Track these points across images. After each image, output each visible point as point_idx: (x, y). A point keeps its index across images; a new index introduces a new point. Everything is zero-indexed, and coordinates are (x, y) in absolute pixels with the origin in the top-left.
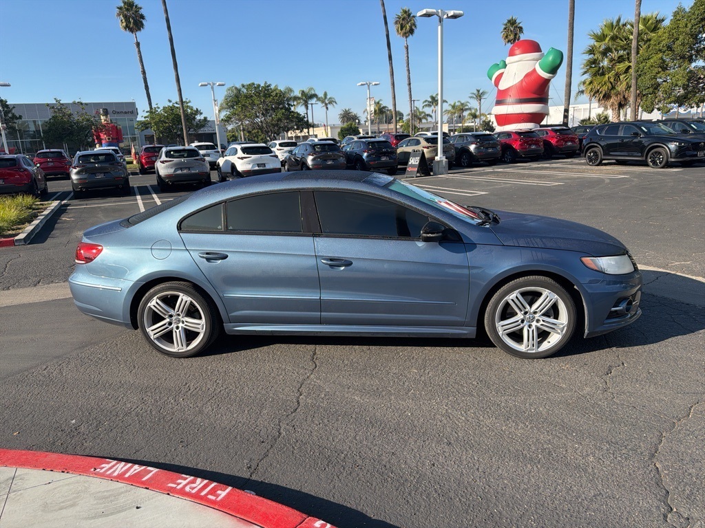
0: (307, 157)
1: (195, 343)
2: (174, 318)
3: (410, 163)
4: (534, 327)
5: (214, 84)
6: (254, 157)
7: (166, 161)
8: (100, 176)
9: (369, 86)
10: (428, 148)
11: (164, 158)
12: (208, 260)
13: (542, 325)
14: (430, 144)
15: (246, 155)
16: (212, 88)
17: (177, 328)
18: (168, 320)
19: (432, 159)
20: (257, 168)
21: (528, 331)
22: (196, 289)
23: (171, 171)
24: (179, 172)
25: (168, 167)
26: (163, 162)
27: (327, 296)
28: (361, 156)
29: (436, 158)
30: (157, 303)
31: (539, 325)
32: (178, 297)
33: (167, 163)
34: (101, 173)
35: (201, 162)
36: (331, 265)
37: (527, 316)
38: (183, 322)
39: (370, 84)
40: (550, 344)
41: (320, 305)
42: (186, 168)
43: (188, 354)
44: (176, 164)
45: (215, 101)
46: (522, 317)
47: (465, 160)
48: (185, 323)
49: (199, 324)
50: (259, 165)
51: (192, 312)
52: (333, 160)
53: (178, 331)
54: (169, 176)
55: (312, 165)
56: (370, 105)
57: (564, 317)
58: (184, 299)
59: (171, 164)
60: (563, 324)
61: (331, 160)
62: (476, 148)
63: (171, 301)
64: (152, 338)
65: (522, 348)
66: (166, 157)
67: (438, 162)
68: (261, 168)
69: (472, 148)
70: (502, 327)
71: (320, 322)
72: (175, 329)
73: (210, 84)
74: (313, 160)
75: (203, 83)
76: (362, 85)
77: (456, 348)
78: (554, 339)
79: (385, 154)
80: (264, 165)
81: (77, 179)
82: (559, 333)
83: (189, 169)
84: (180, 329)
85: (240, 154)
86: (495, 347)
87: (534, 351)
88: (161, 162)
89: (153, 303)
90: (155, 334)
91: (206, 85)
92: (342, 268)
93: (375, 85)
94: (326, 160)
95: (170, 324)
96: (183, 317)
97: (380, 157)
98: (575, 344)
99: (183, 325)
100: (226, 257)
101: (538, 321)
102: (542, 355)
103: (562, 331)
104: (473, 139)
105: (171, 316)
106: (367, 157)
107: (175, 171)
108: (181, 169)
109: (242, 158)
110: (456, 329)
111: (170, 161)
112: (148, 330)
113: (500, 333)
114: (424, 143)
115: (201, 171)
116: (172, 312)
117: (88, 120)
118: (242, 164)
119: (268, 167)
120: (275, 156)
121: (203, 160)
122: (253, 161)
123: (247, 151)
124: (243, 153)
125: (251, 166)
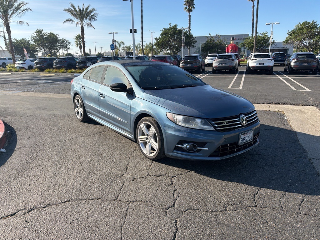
1: (82, 117)
6: (258, 59)
7: (217, 60)
8: (189, 65)
15: (255, 59)
16: (272, 25)
18: (78, 108)
20: (259, 65)
22: (81, 98)
23: (217, 64)
24: (221, 65)
25: (216, 63)
26: (215, 60)
30: (76, 101)
32: (79, 100)
35: (231, 61)
37: (149, 136)
41: (99, 112)
42: (224, 63)
43: (81, 120)
44: (219, 62)
45: (272, 32)
50: (260, 64)
52: (308, 63)
54: (216, 67)
55: (294, 65)
65: (145, 151)
66: (218, 58)
68: (261, 65)
74: (295, 62)
75: (268, 23)
80: (263, 64)
81: (181, 66)
83: (225, 64)
87: (148, 155)
94: (303, 63)
100: (85, 88)
107: (218, 65)
108: (222, 64)
109: (252, 60)
112: (75, 110)
115: (230, 65)
117: (219, 42)
118: (252, 63)
119: (265, 65)
120: (271, 59)
121: (233, 60)
122: (257, 61)
123: (256, 56)
124: (254, 57)
125: (256, 64)
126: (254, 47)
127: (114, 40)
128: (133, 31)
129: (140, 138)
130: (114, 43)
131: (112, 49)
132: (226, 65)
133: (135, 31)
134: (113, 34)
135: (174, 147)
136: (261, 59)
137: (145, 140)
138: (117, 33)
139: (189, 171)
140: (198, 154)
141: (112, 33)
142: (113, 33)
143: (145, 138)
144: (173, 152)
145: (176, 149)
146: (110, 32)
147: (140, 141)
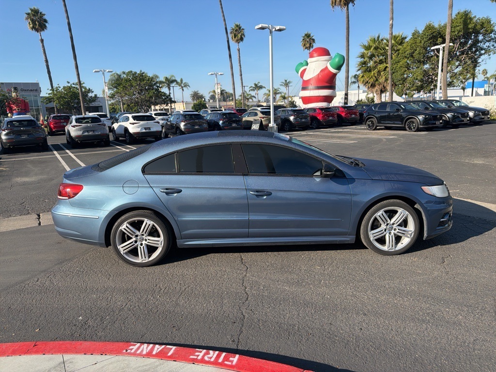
0: (180, 123)
1: (155, 255)
2: (139, 237)
3: (252, 128)
4: (392, 234)
5: (105, 71)
6: (142, 122)
7: (76, 126)
8: (24, 137)
9: (216, 75)
10: (263, 118)
11: (74, 123)
12: (167, 194)
13: (398, 232)
14: (264, 116)
15: (136, 122)
16: (103, 74)
17: (141, 244)
18: (134, 239)
19: (267, 125)
20: (144, 131)
21: (389, 236)
22: (157, 215)
23: (80, 133)
24: (86, 134)
26: (74, 126)
27: (254, 217)
28: (218, 123)
29: (270, 125)
30: (127, 226)
31: (396, 232)
32: (143, 222)
33: (77, 127)
34: (25, 134)
35: (103, 126)
36: (256, 195)
37: (388, 227)
38: (146, 240)
39: (217, 74)
40: (403, 245)
41: (249, 224)
42: (91, 131)
43: (150, 263)
44: (83, 128)
46: (385, 227)
47: (287, 126)
48: (148, 241)
49: (159, 241)
50: (145, 129)
51: (153, 233)
52: (199, 125)
53: (142, 247)
54: (78, 137)
55: (184, 129)
56: (218, 88)
57: (411, 226)
58: (148, 223)
59: (80, 128)
60: (411, 231)
61: (197, 125)
62: (294, 119)
63: (137, 225)
64: (122, 253)
65: (385, 248)
66: (76, 122)
67: (271, 127)
68: (147, 131)
69: (292, 118)
70: (373, 235)
71: (248, 236)
72: (139, 246)
73: (102, 71)
74: (185, 125)
76: (212, 74)
77: (339, 251)
78: (405, 241)
79: (234, 122)
80: (150, 128)
81: (6, 139)
82: (409, 237)
83: (94, 131)
84: (144, 245)
85: (131, 120)
86: (368, 249)
87: (393, 250)
88: (72, 126)
89: (123, 227)
90: (124, 250)
91: (98, 72)
92: (265, 197)
93: (221, 75)
94: (194, 126)
95: (136, 242)
96: (146, 237)
97: (231, 124)
98: (419, 244)
99: (146, 243)
100: (181, 191)
101: (395, 230)
102: (398, 252)
103: (411, 236)
104: (292, 113)
105: (137, 236)
106: (223, 123)
107: (83, 133)
108: (88, 131)
109: (133, 124)
110: (342, 237)
111: (80, 126)
112: (119, 247)
113: (371, 239)
114: (260, 115)
115: (103, 132)
116: (138, 233)
117: (4, 95)
118: (133, 128)
119: (152, 130)
122: (141, 126)
123: (136, 118)
125: (140, 129)
126: (82, 104)
132: (96, 133)
136: (146, 122)
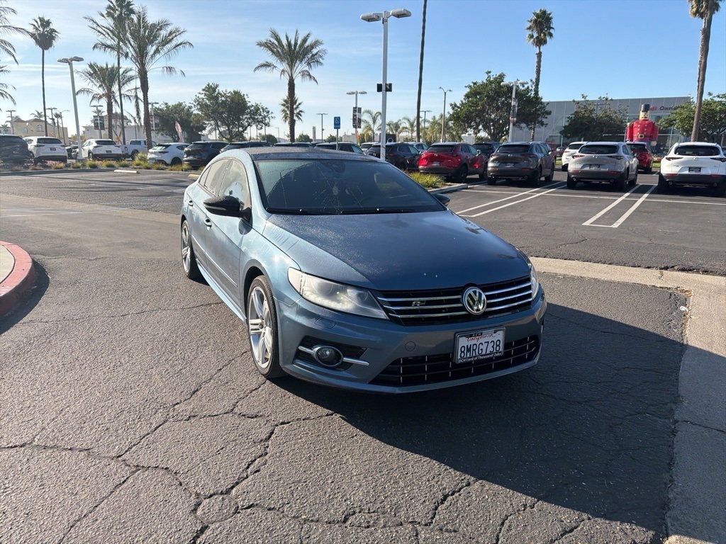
6: (685, 158)
8: (509, 166)
15: (677, 156)
20: (687, 172)
23: (579, 167)
24: (587, 169)
25: (576, 162)
33: (577, 158)
34: (511, 163)
35: (615, 160)
42: (596, 165)
44: (584, 160)
50: (690, 169)
54: (576, 172)
66: (579, 152)
68: (693, 173)
80: (700, 169)
81: (493, 167)
83: (599, 166)
85: (672, 154)
107: (582, 168)
108: (590, 165)
109: (669, 159)
111: (582, 156)
118: (669, 165)
119: (703, 172)
120: (720, 159)
121: (619, 158)
122: (683, 163)
123: (681, 151)
124: (675, 153)
125: (679, 169)
126: (694, 129)
127: (356, 108)
128: (384, 88)
129: (252, 324)
130: (356, 115)
131: (337, 126)
132: (602, 170)
133: (388, 87)
134: (356, 95)
135: (294, 351)
136: (694, 157)
137: (258, 329)
138: (366, 93)
139: (332, 415)
140: (344, 373)
141: (353, 93)
142: (356, 93)
143: (257, 324)
144: (293, 363)
145: (300, 355)
146: (350, 91)
147: (252, 330)
